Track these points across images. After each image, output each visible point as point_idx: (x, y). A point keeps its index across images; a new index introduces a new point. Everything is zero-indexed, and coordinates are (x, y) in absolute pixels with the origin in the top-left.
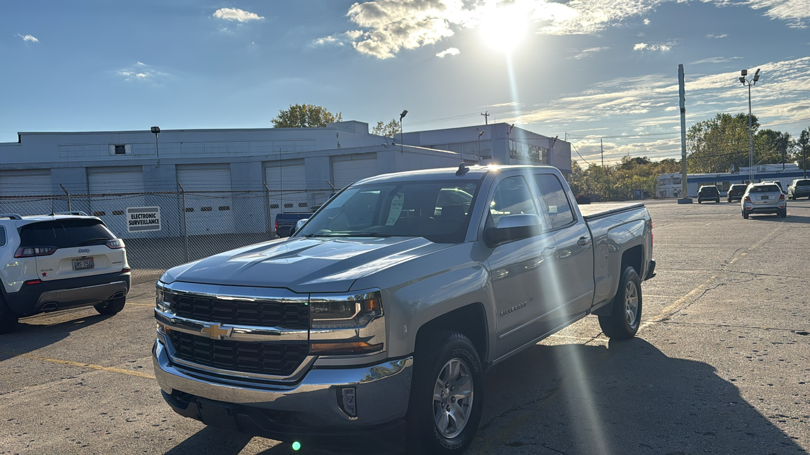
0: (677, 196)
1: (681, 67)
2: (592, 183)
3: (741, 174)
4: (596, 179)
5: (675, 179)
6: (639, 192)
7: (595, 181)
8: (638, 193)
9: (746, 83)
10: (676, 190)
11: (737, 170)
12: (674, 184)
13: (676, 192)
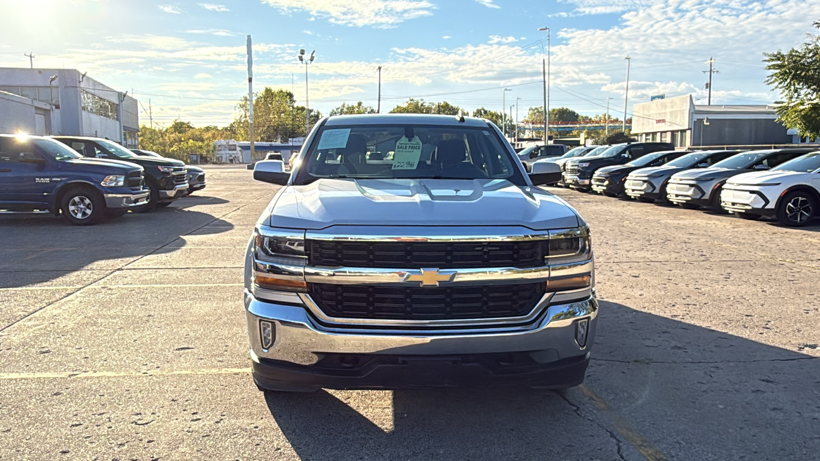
0: (232, 163)
1: (249, 37)
2: (147, 145)
3: (290, 144)
4: (151, 141)
5: (231, 145)
6: (195, 156)
7: (151, 143)
8: (195, 158)
9: (304, 62)
10: (231, 156)
11: (287, 141)
12: (230, 150)
13: (231, 158)
